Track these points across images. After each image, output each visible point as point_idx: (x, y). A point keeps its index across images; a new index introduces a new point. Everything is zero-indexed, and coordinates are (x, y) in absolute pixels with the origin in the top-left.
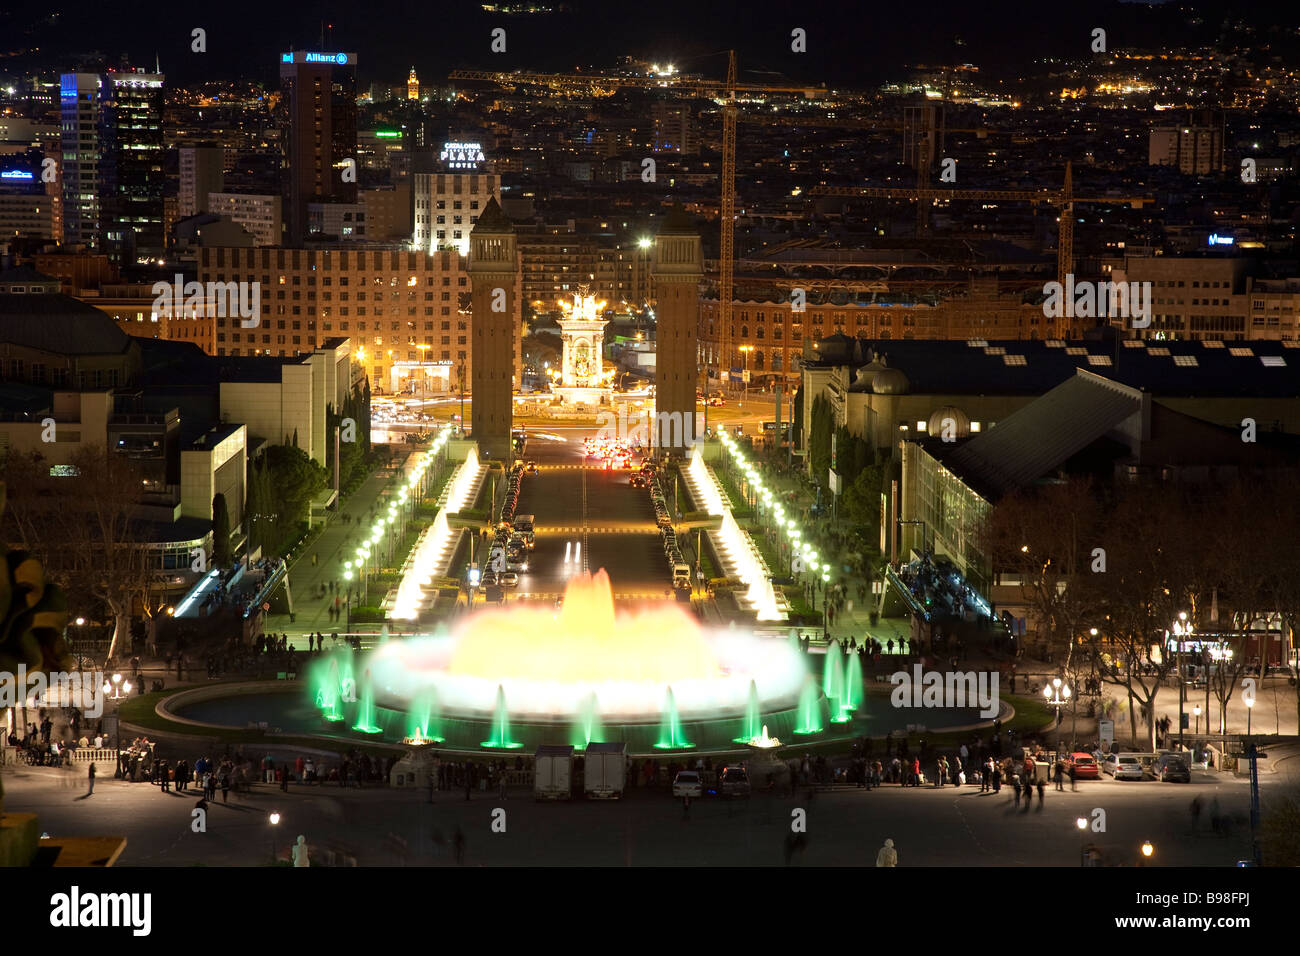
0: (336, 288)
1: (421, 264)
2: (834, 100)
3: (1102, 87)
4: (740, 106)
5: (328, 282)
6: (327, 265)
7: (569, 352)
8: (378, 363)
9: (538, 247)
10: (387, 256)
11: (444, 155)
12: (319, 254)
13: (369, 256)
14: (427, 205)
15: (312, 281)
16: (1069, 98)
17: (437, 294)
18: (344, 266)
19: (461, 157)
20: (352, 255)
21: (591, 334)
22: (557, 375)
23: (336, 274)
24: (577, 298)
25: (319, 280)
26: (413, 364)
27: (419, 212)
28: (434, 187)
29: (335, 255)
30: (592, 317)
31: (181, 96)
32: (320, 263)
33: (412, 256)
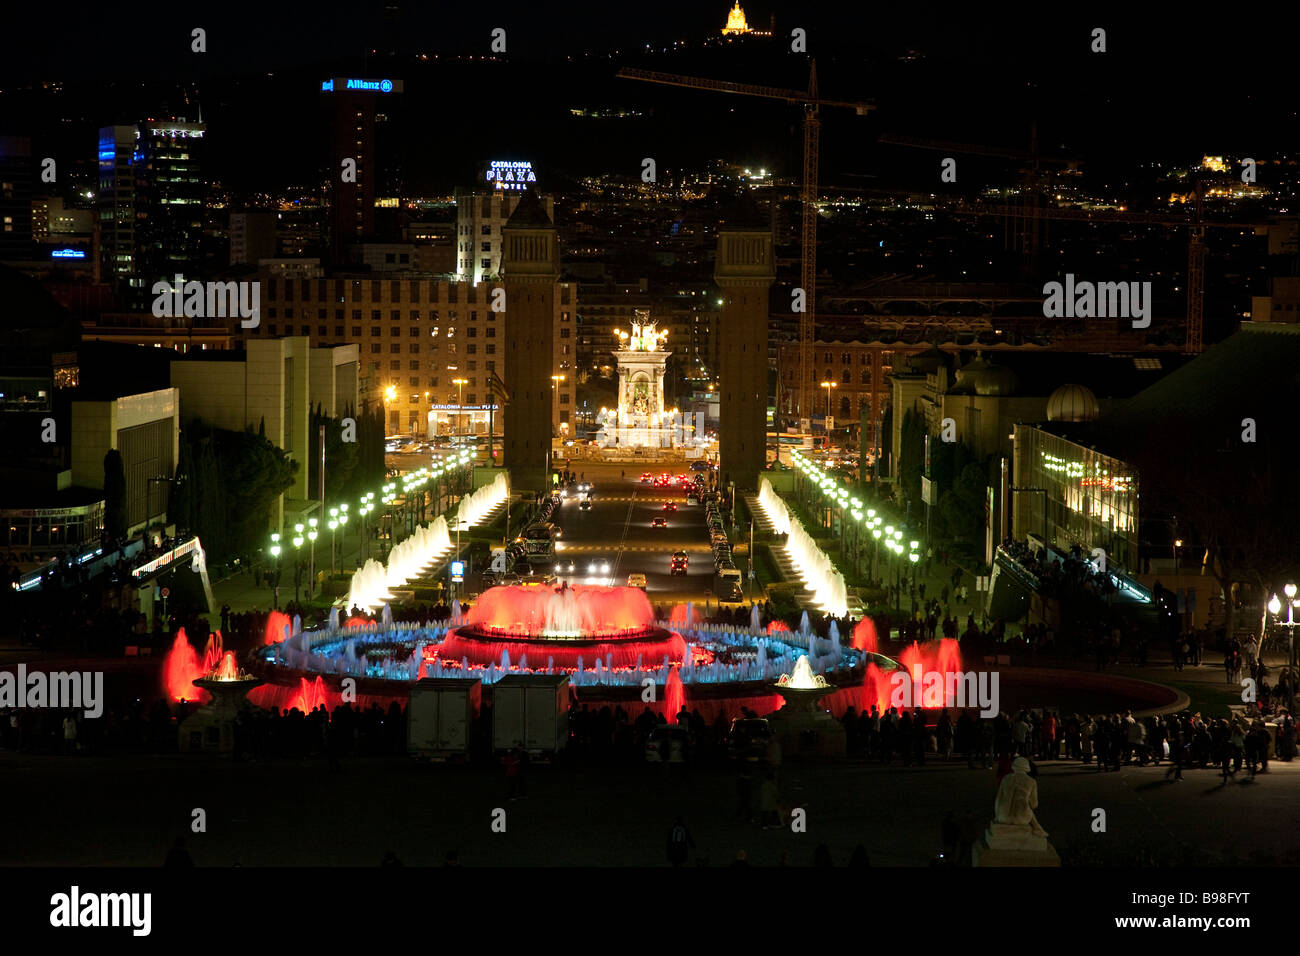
0: (367, 323)
1: (463, 296)
2: (932, 203)
3: (1213, 191)
4: (835, 208)
5: (357, 315)
6: (357, 297)
7: (626, 388)
8: (413, 407)
9: (607, 307)
10: (424, 287)
11: (490, 175)
12: (348, 284)
13: (405, 286)
14: (471, 232)
15: (340, 314)
16: (1177, 203)
17: (481, 330)
18: (376, 298)
19: (510, 177)
20: (386, 286)
21: (650, 367)
22: (612, 414)
23: (367, 306)
24: (636, 328)
25: (349, 312)
26: (453, 410)
27: (462, 240)
28: (479, 210)
29: (366, 285)
30: (652, 347)
31: (263, 199)
32: (349, 293)
33: (454, 288)
